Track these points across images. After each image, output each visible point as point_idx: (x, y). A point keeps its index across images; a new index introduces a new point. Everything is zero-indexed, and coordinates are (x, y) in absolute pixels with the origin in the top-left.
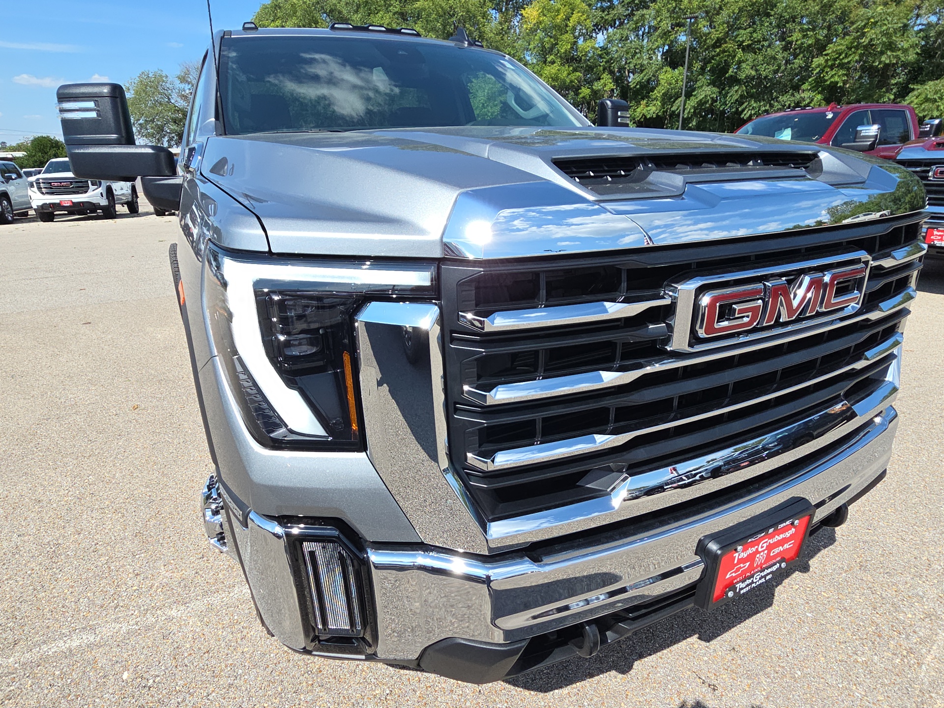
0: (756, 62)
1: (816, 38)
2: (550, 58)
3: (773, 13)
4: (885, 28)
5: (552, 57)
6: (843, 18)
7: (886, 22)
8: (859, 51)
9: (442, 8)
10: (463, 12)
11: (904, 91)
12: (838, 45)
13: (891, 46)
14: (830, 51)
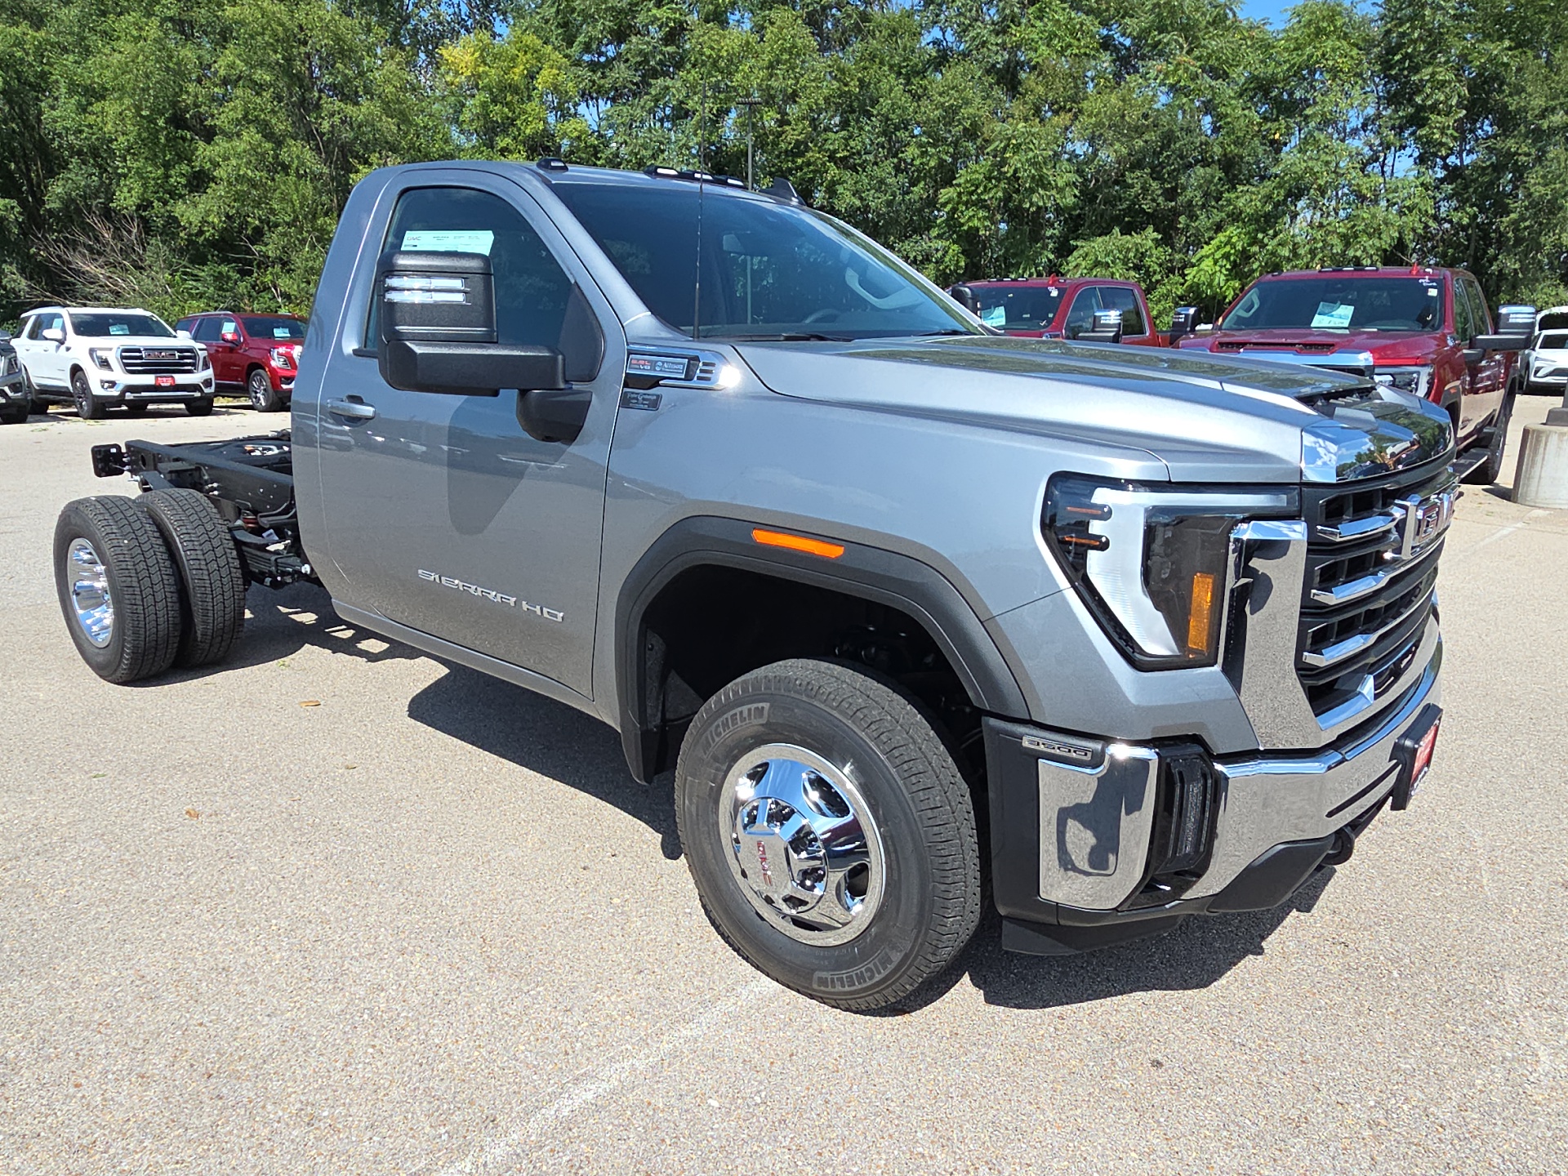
0: (859, 186)
1: (939, 158)
2: (502, 142)
3: (875, 112)
4: (1031, 154)
5: (508, 140)
6: (972, 133)
7: (1031, 146)
8: (1002, 185)
9: (282, 25)
10: (328, 37)
11: (1064, 250)
12: (971, 172)
13: (1041, 182)
14: (962, 181)
